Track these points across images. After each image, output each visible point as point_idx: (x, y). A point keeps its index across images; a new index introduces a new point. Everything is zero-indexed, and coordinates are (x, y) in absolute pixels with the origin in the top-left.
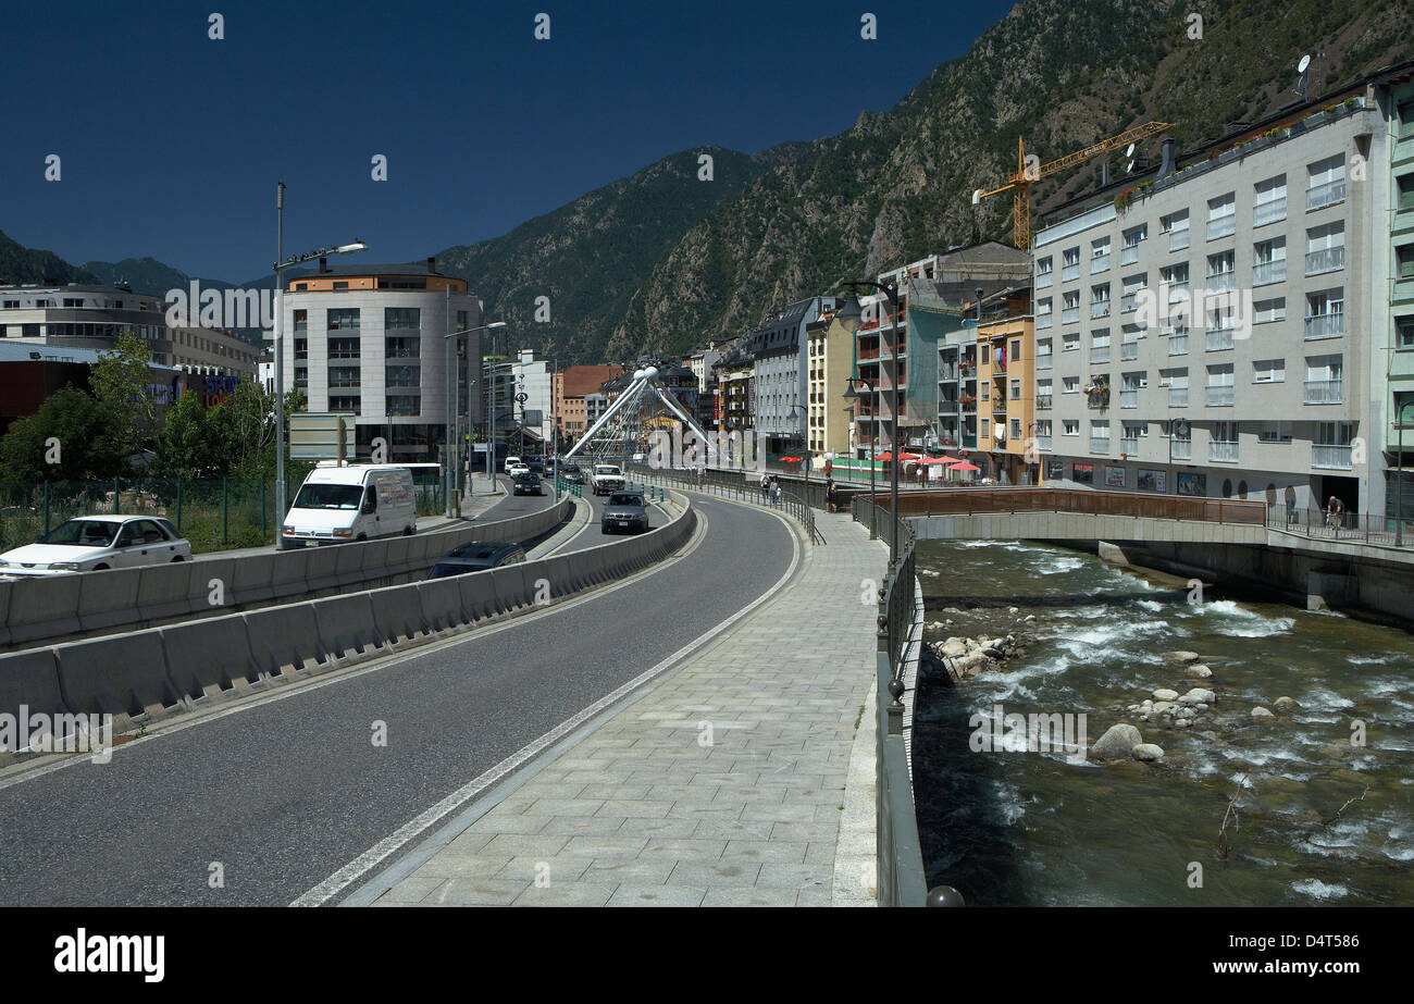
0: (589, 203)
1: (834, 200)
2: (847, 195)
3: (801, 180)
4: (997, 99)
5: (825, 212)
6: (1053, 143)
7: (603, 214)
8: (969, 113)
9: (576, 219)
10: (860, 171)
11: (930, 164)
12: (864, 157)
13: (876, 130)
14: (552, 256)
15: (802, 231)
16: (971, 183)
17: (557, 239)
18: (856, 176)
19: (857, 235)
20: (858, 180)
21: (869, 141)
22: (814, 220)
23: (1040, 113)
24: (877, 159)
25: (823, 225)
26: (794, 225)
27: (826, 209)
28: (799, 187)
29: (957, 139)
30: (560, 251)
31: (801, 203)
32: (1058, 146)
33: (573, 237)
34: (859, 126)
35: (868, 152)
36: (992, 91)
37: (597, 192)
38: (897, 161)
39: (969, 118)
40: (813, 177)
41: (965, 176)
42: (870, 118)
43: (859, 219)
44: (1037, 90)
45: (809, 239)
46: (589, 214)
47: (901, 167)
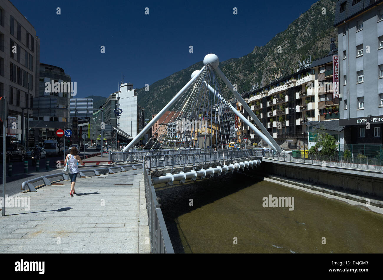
0: (175, 76)
1: (247, 72)
2: (251, 71)
3: (237, 67)
4: (296, 42)
5: (245, 76)
6: (319, 51)
7: (178, 79)
8: (289, 45)
9: (171, 80)
10: (255, 64)
11: (277, 61)
12: (256, 60)
13: (259, 52)
14: (164, 91)
15: (238, 81)
16: (293, 63)
17: (165, 86)
18: (254, 65)
19: (255, 82)
20: (255, 66)
21: (257, 55)
22: (242, 78)
23: (314, 42)
24: (260, 60)
25: (244, 80)
26: (236, 80)
27: (245, 75)
28: (237, 69)
29: (285, 53)
30: (166, 90)
31: (237, 73)
32: (320, 52)
33: (170, 85)
34: (254, 51)
35: (257, 58)
36: (295, 39)
37: (177, 73)
38: (267, 60)
39: (289, 47)
40: (241, 65)
41: (290, 62)
42: (258, 48)
43: (256, 78)
44: (309, 38)
45: (240, 83)
46: (174, 79)
47: (268, 62)
